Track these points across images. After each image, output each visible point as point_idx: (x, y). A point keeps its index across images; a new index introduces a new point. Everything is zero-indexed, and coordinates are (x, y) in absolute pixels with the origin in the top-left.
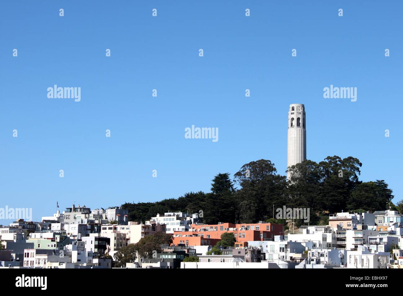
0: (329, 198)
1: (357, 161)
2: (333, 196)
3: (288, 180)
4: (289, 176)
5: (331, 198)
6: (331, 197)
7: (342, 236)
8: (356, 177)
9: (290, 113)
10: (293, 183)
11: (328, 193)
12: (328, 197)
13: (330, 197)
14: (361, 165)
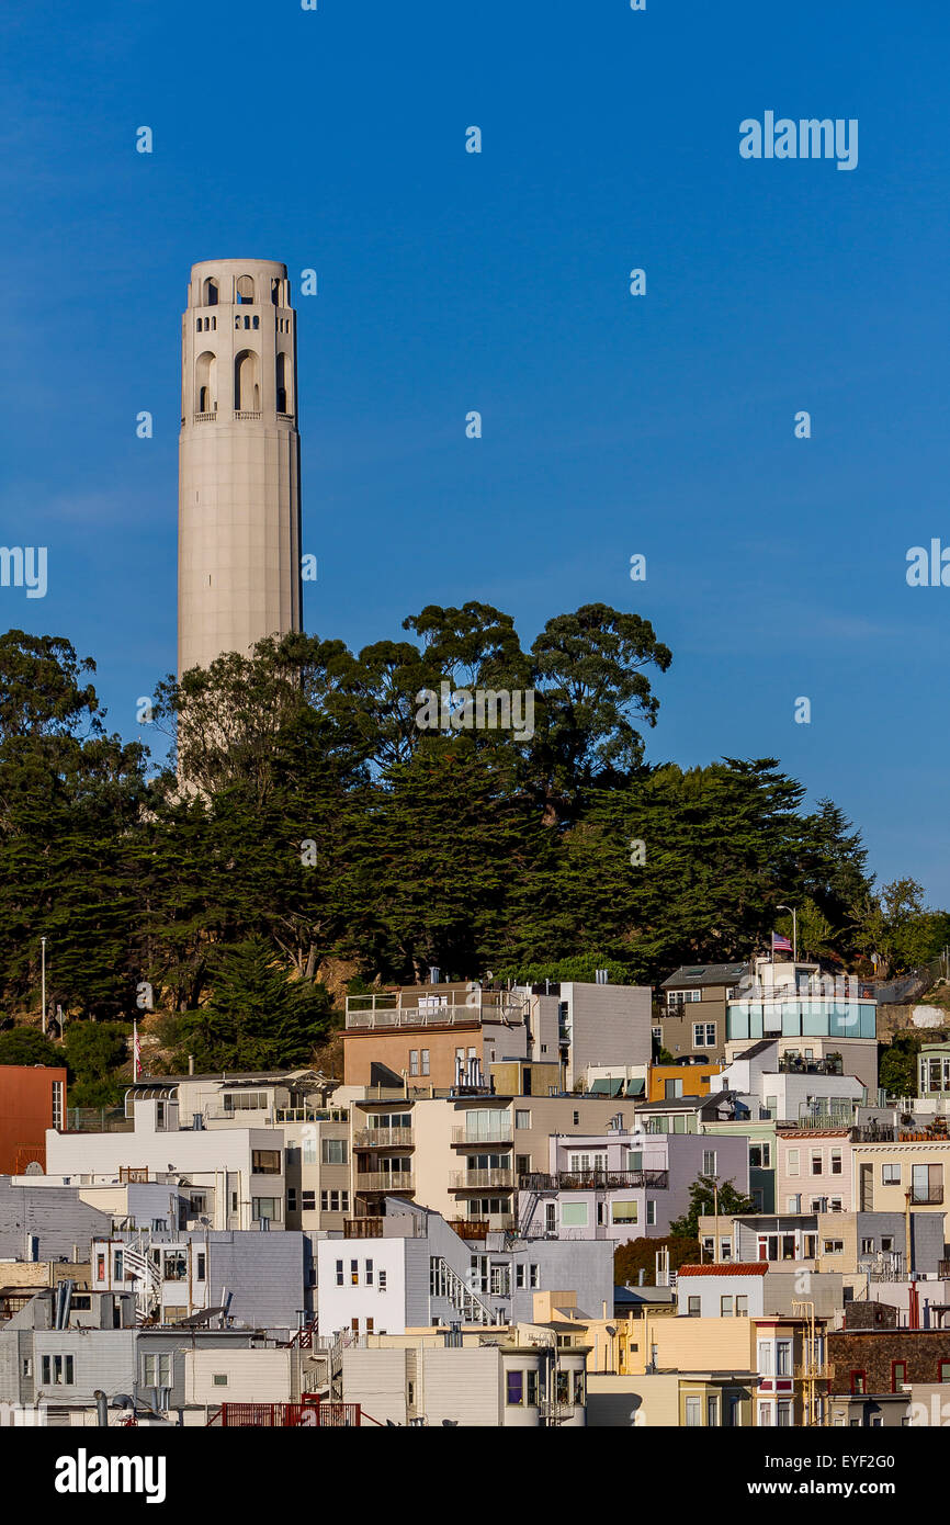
0: (402, 886)
1: (640, 634)
2: (424, 870)
3: (156, 766)
4: (163, 748)
5: (412, 886)
6: (413, 878)
7: (390, 1137)
8: (629, 736)
9: (190, 320)
10: (191, 788)
11: (399, 851)
12: (398, 876)
13: (406, 879)
14: (664, 659)
